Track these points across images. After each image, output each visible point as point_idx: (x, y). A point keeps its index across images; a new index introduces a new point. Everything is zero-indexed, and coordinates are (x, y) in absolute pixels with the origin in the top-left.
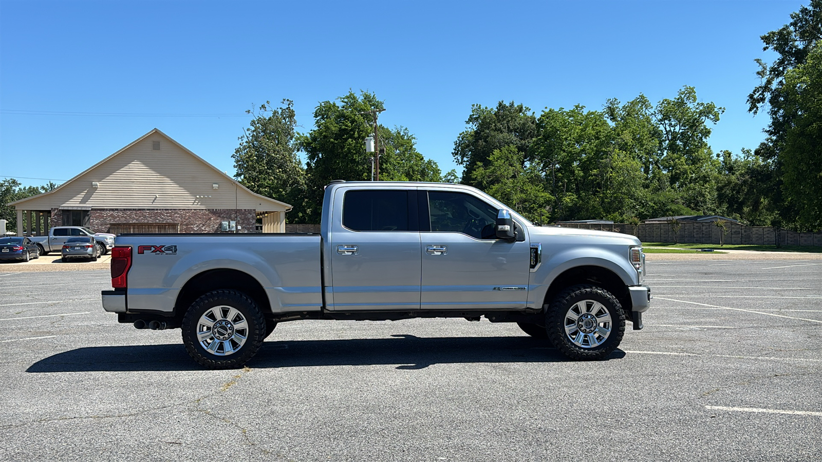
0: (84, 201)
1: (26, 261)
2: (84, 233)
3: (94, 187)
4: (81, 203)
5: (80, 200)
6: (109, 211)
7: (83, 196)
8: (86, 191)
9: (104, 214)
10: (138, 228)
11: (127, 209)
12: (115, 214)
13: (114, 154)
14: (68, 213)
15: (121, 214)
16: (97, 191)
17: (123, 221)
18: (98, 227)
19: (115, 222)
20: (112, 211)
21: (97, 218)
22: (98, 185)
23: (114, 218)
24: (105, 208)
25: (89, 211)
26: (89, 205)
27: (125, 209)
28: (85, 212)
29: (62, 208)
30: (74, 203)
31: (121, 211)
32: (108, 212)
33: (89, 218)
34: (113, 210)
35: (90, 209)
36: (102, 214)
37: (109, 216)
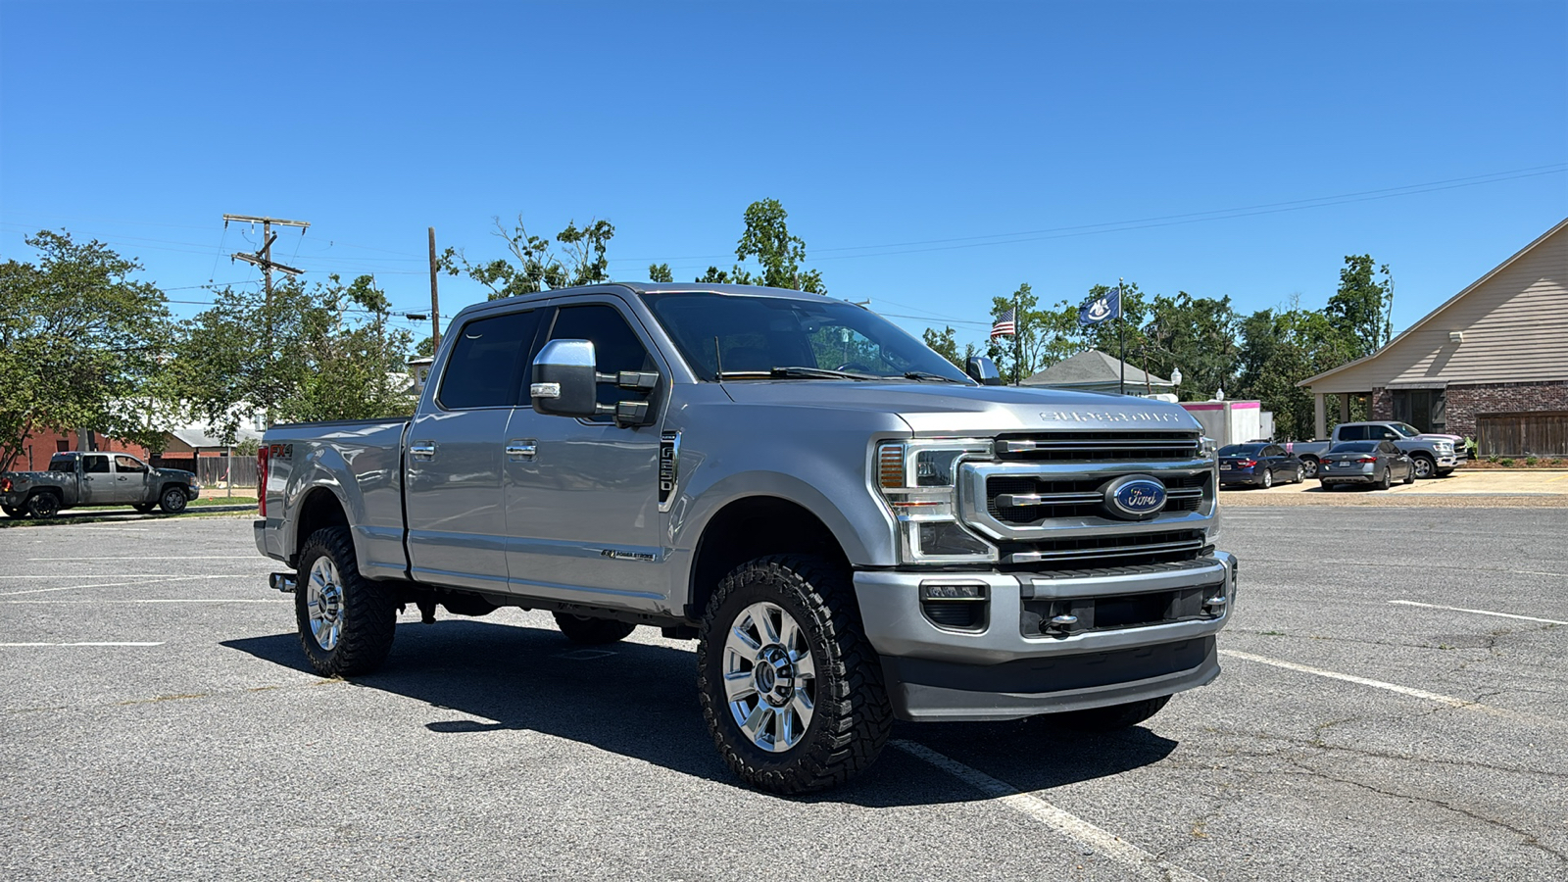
0: (1433, 371)
1: (1263, 486)
2: (1394, 433)
3: (1453, 340)
4: (1427, 374)
5: (1426, 370)
6: (1486, 389)
7: (1432, 361)
8: (1438, 351)
9: (1475, 394)
10: (1537, 423)
11: (1523, 384)
12: (1498, 393)
13: (1493, 271)
14: (1403, 396)
15: (1509, 394)
16: (1459, 350)
17: (1515, 408)
18: (1462, 422)
19: (1497, 411)
20: (1491, 388)
21: (1459, 404)
22: (1461, 336)
23: (1496, 402)
24: (1476, 382)
25: (1442, 390)
26: (1443, 378)
27: (1518, 383)
28: (1436, 394)
29: (1392, 387)
30: (1414, 376)
31: (1510, 387)
32: (1483, 390)
33: (1444, 405)
34: (1492, 386)
35: (1444, 386)
36: (1470, 394)
37: (1486, 399)
